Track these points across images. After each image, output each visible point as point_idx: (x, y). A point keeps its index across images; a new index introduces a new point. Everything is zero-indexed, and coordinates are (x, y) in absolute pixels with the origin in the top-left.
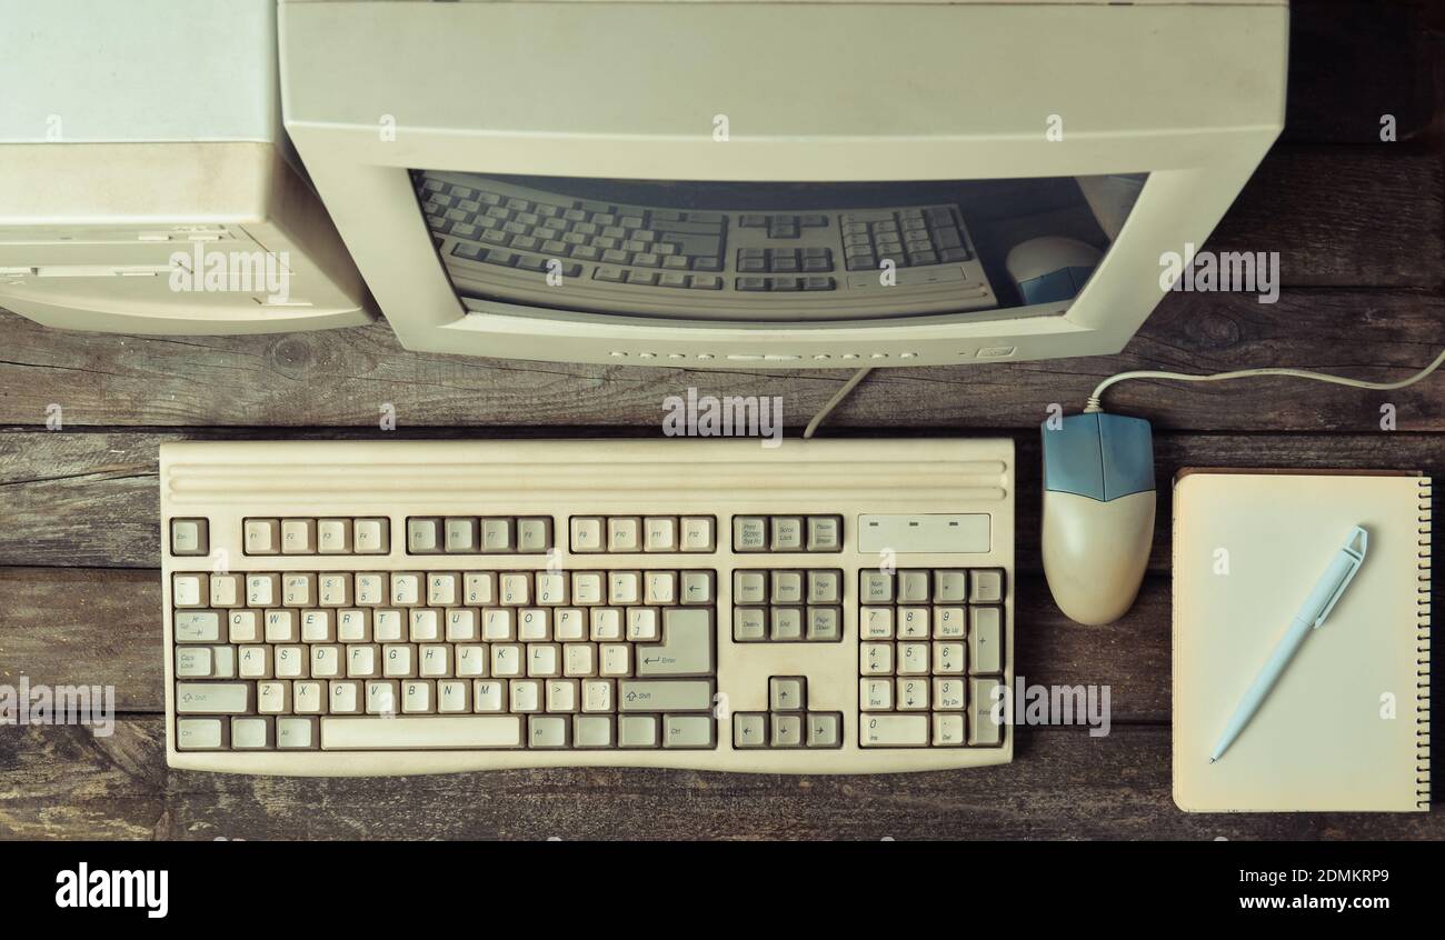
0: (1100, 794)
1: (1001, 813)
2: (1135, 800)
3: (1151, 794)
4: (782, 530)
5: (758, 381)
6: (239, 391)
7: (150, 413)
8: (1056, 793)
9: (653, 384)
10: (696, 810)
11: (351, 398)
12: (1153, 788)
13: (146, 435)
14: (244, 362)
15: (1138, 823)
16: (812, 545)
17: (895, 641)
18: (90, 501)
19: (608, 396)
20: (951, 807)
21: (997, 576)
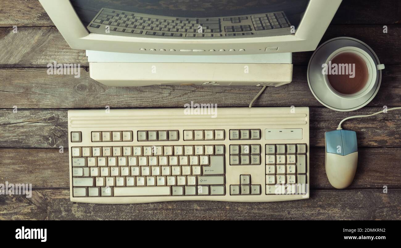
0: (311, 210)
1: (283, 215)
2: (321, 211)
3: (326, 209)
4: (244, 134)
5: (213, 94)
6: (67, 98)
7: (42, 105)
8: (299, 209)
9: (183, 95)
10: (197, 215)
11: (98, 100)
12: (327, 207)
13: (40, 111)
14: (68, 90)
15: (322, 218)
16: (252, 137)
17: (276, 164)
18: (25, 130)
19: (171, 99)
20: (269, 213)
21: (305, 146)
